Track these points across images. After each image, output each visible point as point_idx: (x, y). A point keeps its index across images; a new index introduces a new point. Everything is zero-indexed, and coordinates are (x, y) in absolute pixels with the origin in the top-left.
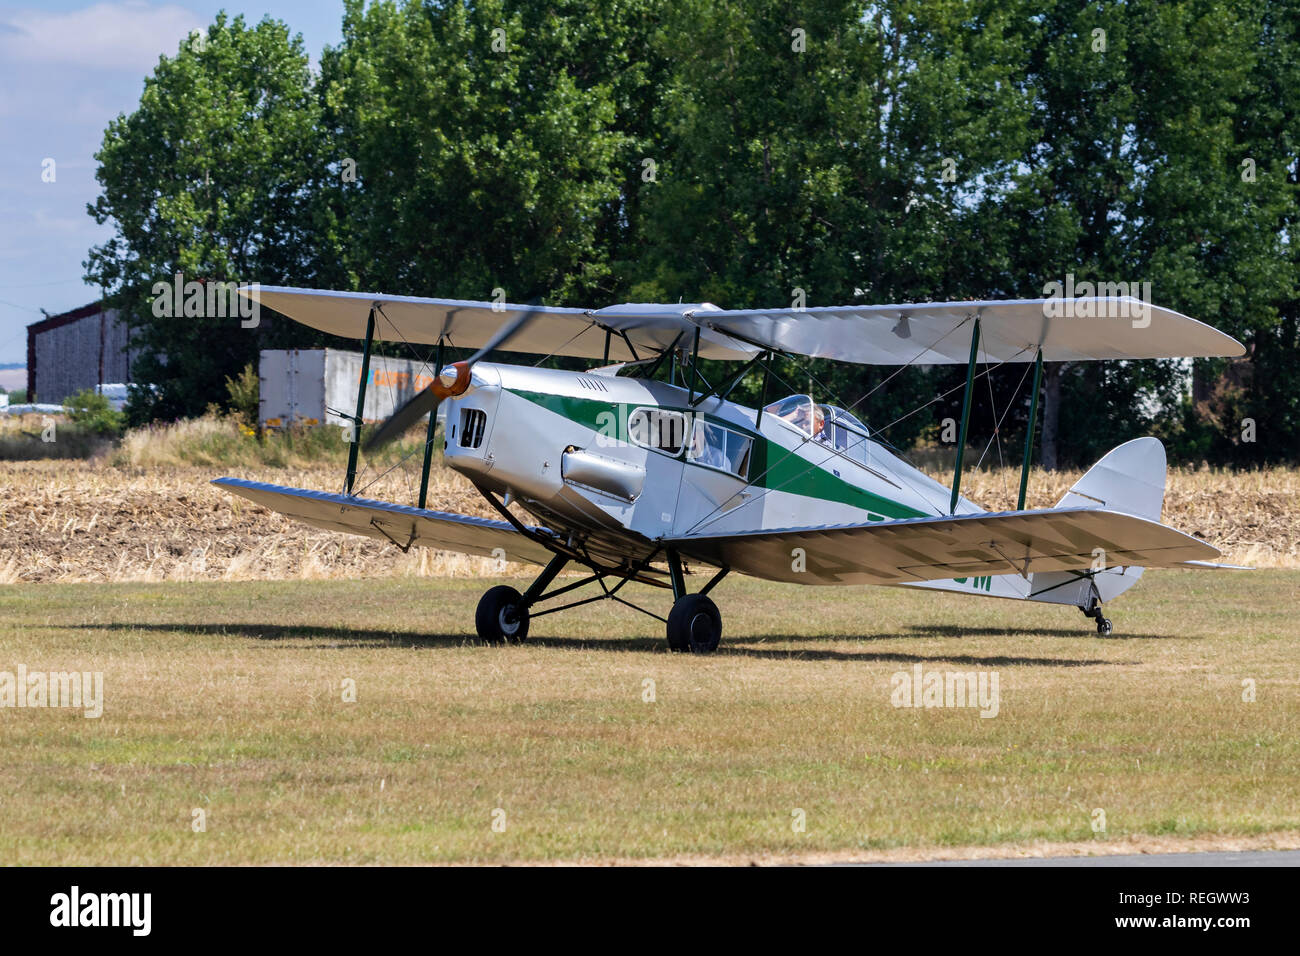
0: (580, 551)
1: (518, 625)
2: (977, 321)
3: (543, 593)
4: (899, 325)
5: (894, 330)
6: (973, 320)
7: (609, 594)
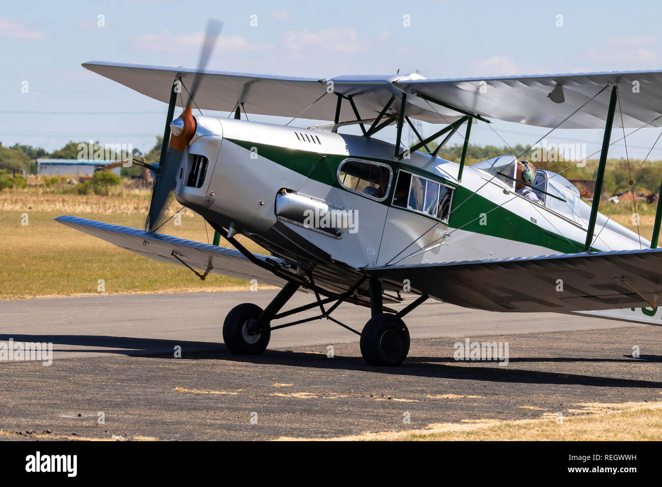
0: (307, 278)
1: (259, 336)
2: (615, 89)
3: (280, 312)
4: (554, 91)
5: (550, 95)
6: (611, 88)
7: (326, 314)
